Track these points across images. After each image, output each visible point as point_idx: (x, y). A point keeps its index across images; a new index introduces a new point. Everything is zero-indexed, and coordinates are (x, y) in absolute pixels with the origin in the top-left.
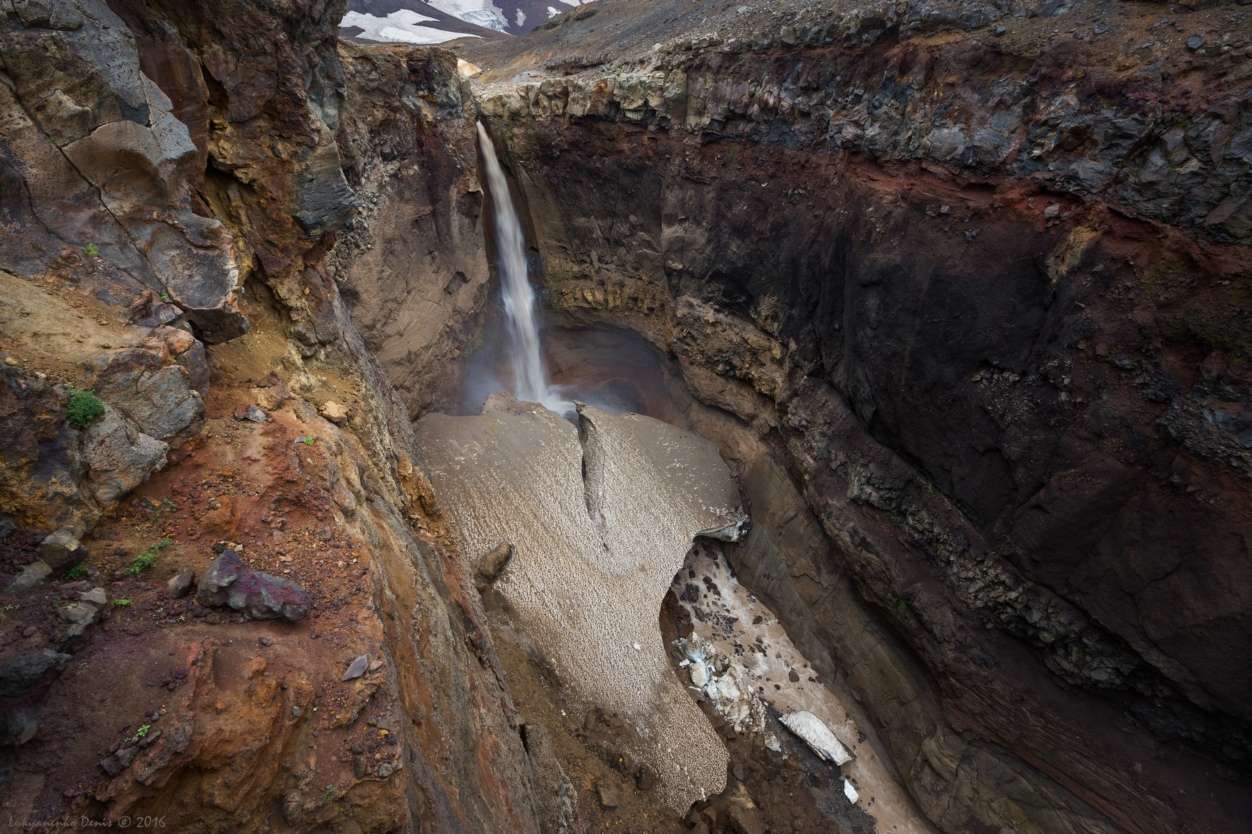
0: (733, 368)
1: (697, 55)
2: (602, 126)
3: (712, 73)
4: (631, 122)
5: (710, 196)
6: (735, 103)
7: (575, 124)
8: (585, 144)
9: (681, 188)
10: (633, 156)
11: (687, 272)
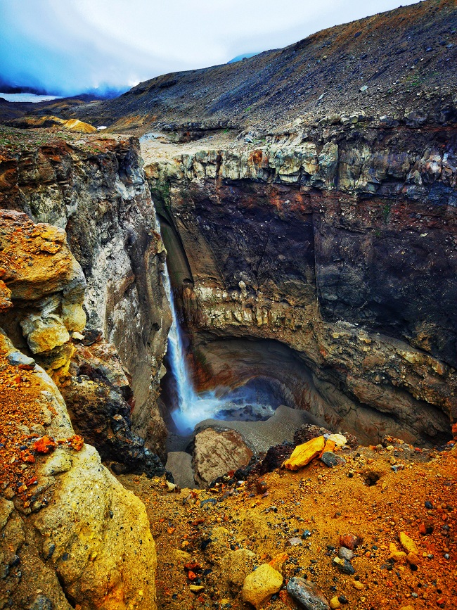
0: (389, 377)
1: (348, 129)
2: (256, 186)
3: (369, 145)
4: (285, 184)
5: (367, 243)
6: (394, 169)
7: (229, 185)
8: (237, 200)
9: (336, 236)
10: (285, 210)
11: (342, 302)
